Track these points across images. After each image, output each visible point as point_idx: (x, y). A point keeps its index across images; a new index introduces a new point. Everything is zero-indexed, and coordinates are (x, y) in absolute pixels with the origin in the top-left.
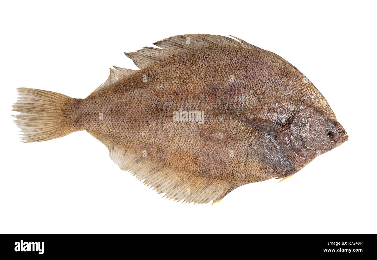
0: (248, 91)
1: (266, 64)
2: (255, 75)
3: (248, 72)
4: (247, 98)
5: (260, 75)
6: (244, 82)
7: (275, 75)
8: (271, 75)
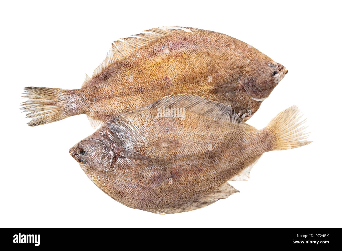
1: (136, 199)
2: (144, 190)
3: (149, 192)
4: (148, 174)
6: (152, 185)
7: (129, 192)
8: (132, 192)
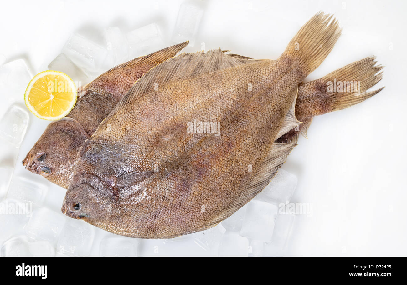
0: (171, 195)
5: (171, 214)
